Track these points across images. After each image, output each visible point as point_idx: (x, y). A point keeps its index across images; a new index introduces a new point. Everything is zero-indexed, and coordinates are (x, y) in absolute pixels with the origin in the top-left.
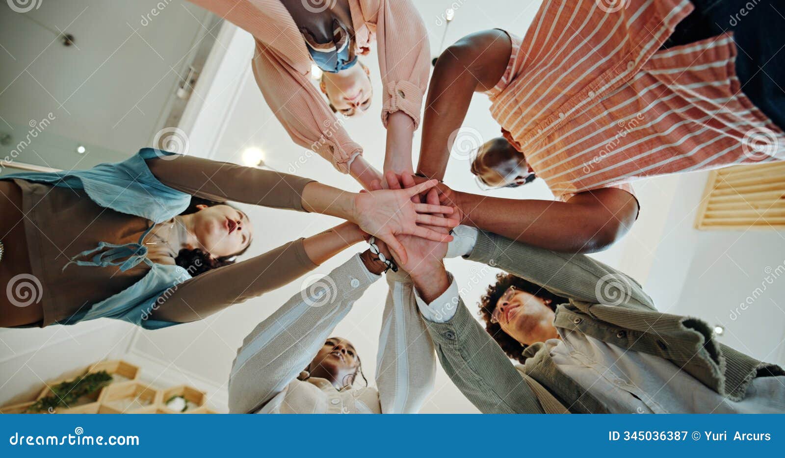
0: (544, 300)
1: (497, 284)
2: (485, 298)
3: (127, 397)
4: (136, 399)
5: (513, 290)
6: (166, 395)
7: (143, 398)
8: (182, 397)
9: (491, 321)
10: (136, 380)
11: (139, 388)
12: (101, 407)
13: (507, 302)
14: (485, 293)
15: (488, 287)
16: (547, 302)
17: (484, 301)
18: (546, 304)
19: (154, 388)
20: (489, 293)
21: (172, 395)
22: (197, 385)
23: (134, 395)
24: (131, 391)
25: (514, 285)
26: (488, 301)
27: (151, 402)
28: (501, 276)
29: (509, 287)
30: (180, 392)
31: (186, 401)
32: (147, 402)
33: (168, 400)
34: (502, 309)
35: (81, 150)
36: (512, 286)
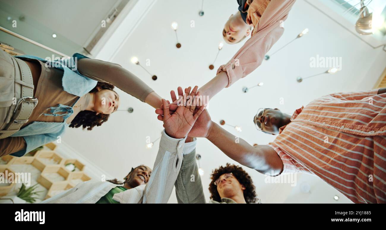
0: (242, 187)
1: (225, 167)
2: (217, 170)
3: (48, 158)
4: (52, 160)
5: (231, 175)
6: (66, 162)
7: (55, 160)
8: (74, 164)
9: (215, 183)
10: (54, 151)
11: (55, 155)
12: (35, 159)
13: (226, 179)
14: (218, 168)
15: (221, 166)
16: (243, 189)
17: (216, 171)
18: (242, 189)
19: (61, 157)
20: (220, 169)
21: (69, 162)
22: (82, 161)
23: (51, 158)
24: (51, 156)
25: (233, 173)
26: (217, 172)
27: (59, 163)
28: (229, 165)
29: (231, 172)
30: (73, 162)
31: (75, 167)
32: (57, 163)
33: (67, 164)
34: (222, 181)
35: (54, 36)
36: (231, 173)
